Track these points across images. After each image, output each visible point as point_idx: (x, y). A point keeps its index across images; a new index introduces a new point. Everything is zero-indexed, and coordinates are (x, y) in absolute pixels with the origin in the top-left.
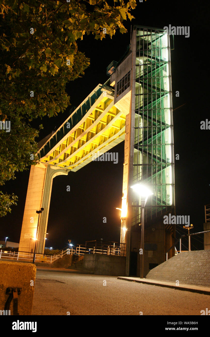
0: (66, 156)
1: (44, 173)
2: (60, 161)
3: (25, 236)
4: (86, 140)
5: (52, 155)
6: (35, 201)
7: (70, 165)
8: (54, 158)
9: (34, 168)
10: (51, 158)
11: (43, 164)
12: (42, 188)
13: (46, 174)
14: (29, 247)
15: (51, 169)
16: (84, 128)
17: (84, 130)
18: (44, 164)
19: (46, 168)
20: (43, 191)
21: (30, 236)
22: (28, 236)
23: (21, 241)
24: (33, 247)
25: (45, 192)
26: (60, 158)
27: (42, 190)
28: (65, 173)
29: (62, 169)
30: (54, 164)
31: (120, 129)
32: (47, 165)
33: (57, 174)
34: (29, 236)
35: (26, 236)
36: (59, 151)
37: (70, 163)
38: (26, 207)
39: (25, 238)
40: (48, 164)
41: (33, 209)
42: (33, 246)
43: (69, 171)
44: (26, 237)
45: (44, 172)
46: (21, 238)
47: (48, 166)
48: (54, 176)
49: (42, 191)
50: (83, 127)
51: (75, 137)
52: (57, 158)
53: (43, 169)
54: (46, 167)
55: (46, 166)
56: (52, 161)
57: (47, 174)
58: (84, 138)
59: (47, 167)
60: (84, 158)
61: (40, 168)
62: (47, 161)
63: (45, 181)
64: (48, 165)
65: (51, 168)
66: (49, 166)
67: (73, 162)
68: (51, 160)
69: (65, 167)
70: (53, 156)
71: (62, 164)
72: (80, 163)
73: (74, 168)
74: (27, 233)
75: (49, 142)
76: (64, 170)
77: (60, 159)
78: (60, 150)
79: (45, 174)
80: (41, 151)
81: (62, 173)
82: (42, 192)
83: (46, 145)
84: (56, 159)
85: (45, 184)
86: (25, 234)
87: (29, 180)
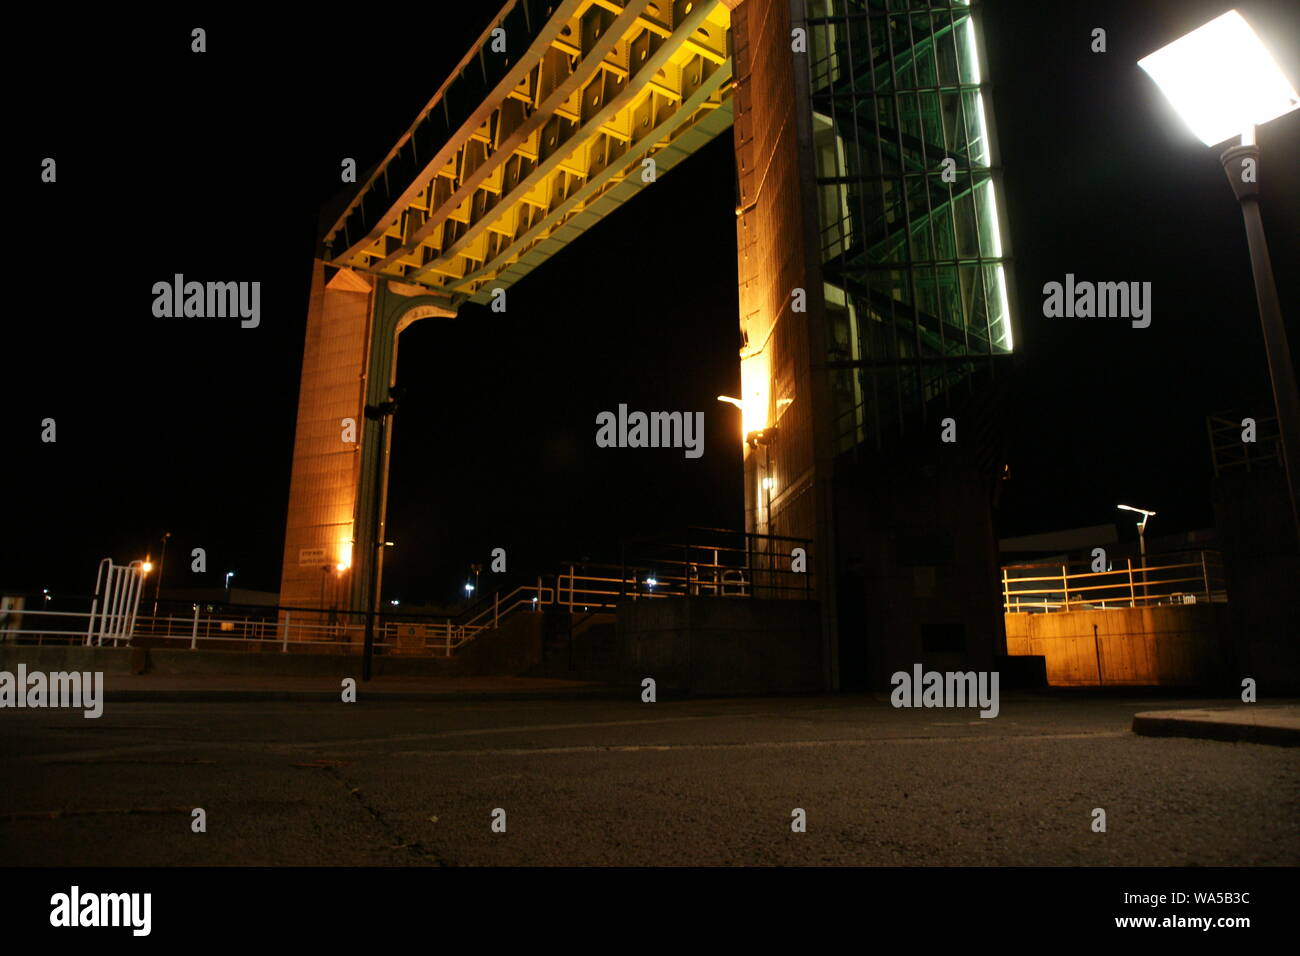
0: (454, 233)
1: (365, 311)
2: (429, 256)
3: (301, 558)
4: (540, 155)
5: (394, 232)
6: (332, 420)
7: (467, 273)
8: (404, 243)
9: (324, 295)
10: (393, 245)
11: (360, 275)
12: (360, 369)
13: (372, 315)
14: (319, 598)
15: (392, 293)
16: (533, 100)
17: (533, 105)
18: (361, 272)
19: (371, 292)
20: (362, 381)
21: (323, 556)
22: (312, 557)
23: (287, 581)
24: (334, 599)
25: (373, 384)
26: (428, 245)
27: (361, 376)
28: (447, 309)
29: (431, 292)
30: (402, 274)
31: (684, 101)
32: (375, 277)
33: (416, 313)
34: (317, 557)
35: (306, 558)
36: (426, 213)
37: (464, 269)
38: (298, 445)
39: (301, 565)
40: (378, 274)
41: (328, 452)
42: (334, 594)
43: (461, 300)
44: (304, 562)
45: (362, 308)
46: (287, 566)
47: (379, 281)
48: (406, 322)
49: (359, 379)
50: (528, 93)
51: (493, 142)
52: (417, 244)
53: (357, 294)
54: (372, 285)
55: (371, 283)
56: (394, 259)
57: (376, 314)
58: (529, 150)
59: (375, 285)
60: (524, 242)
61: (348, 293)
62: (373, 260)
63: (370, 341)
64: (380, 277)
65: (389, 291)
66: (382, 283)
67: (480, 260)
68: (391, 255)
69: (445, 284)
70: (398, 236)
71: (436, 271)
72: (505, 266)
73: (483, 288)
74: (311, 547)
75: (383, 173)
76: (441, 297)
77: (427, 250)
78: (428, 205)
79: (369, 315)
80: (349, 219)
81: (436, 308)
82: (359, 385)
83: (371, 188)
84: (411, 248)
85: (368, 353)
86: (302, 551)
87: (307, 340)
